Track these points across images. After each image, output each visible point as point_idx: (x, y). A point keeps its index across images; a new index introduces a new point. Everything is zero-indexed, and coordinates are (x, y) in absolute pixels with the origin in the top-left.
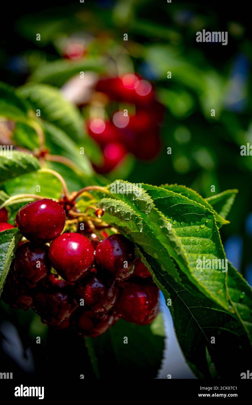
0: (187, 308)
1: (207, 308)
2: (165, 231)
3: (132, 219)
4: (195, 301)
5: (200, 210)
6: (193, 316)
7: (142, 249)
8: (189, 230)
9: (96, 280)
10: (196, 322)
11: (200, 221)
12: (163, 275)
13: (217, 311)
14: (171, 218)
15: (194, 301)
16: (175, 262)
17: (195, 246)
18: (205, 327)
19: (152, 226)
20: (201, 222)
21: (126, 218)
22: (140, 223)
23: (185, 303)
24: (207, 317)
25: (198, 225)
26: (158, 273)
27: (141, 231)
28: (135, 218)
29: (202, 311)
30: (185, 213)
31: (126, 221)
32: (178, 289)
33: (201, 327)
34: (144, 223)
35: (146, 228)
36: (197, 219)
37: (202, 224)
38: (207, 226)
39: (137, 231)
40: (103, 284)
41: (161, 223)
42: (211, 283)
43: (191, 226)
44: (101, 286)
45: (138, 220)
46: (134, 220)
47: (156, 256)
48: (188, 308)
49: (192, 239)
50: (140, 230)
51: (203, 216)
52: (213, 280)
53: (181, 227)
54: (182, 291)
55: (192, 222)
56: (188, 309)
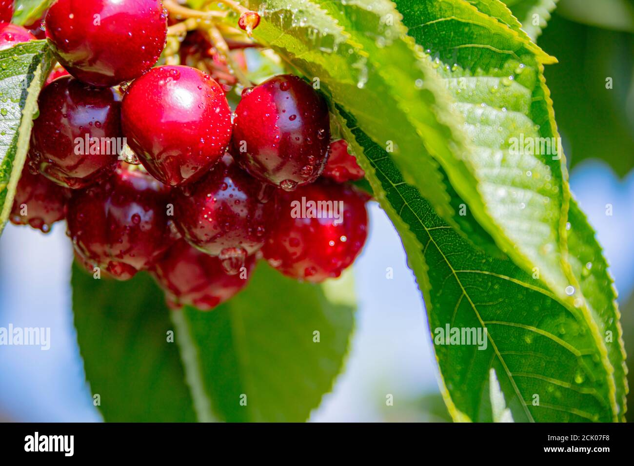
0: (452, 272)
1: (503, 277)
2: (427, 97)
3: (340, 52)
4: (474, 258)
5: (503, 42)
6: (465, 292)
7: (351, 122)
8: (472, 86)
9: (229, 181)
10: (472, 308)
11: (501, 67)
12: (394, 185)
13: (527, 289)
14: (429, 51)
15: (470, 258)
16: (441, 170)
17: (488, 129)
18: (494, 322)
19: (392, 76)
20: (504, 70)
21: (323, 46)
22: (360, 65)
23: (446, 257)
24: (501, 300)
25: (496, 75)
26: (387, 181)
27: (361, 85)
28: (347, 50)
29: (490, 284)
30: (465, 44)
31: (323, 53)
32: (430, 222)
33: (484, 321)
34: (369, 65)
35: (375, 80)
36: (493, 61)
37: (506, 75)
38: (518, 82)
39: (349, 81)
40: (246, 193)
41: (419, 75)
42: (525, 226)
43: (478, 76)
44: (242, 196)
45: (355, 58)
46: (344, 56)
47: (390, 147)
48: (454, 272)
49: (480, 110)
50: (357, 81)
51: (508, 57)
52: (530, 218)
53: (453, 77)
54: (441, 229)
55: (482, 68)
56: (453, 274)
